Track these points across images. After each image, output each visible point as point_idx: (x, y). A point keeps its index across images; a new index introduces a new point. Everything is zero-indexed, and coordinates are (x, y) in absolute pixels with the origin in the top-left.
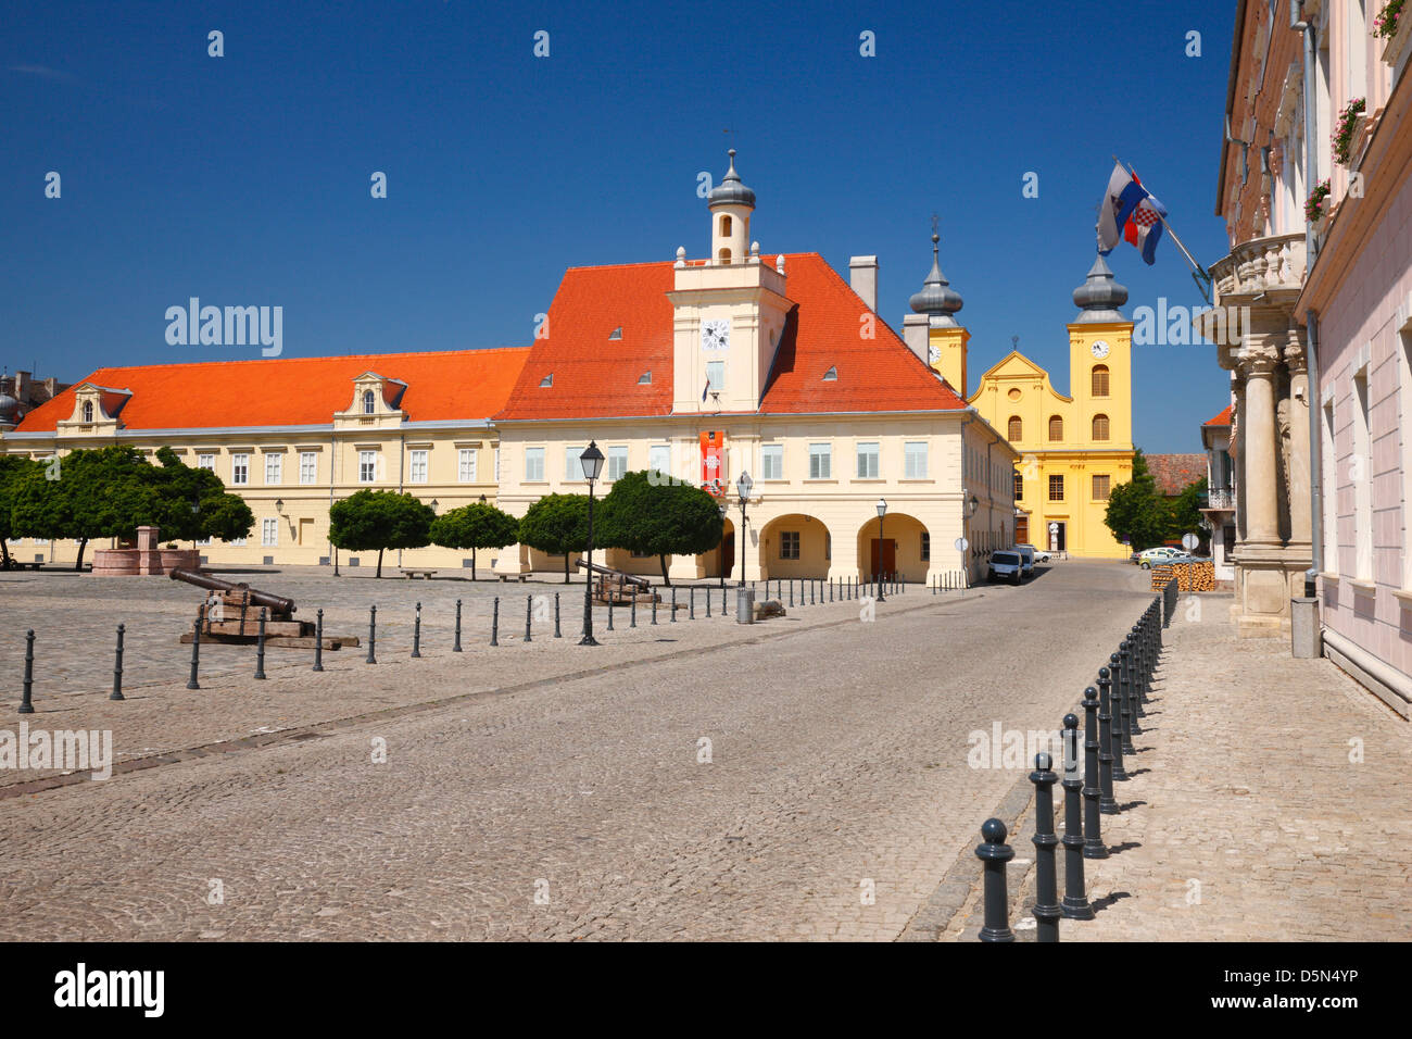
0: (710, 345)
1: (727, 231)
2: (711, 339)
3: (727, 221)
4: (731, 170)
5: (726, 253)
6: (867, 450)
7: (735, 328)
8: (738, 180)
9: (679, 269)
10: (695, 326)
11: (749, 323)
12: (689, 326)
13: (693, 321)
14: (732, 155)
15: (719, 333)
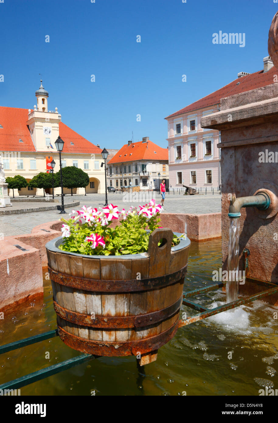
0: (46, 133)
1: (43, 103)
2: (46, 132)
3: (43, 100)
4: (42, 86)
5: (44, 109)
6: (86, 163)
7: (53, 130)
8: (44, 89)
9: (36, 111)
10: (41, 128)
11: (56, 129)
12: (40, 128)
13: (41, 126)
14: (41, 81)
15: (48, 130)
